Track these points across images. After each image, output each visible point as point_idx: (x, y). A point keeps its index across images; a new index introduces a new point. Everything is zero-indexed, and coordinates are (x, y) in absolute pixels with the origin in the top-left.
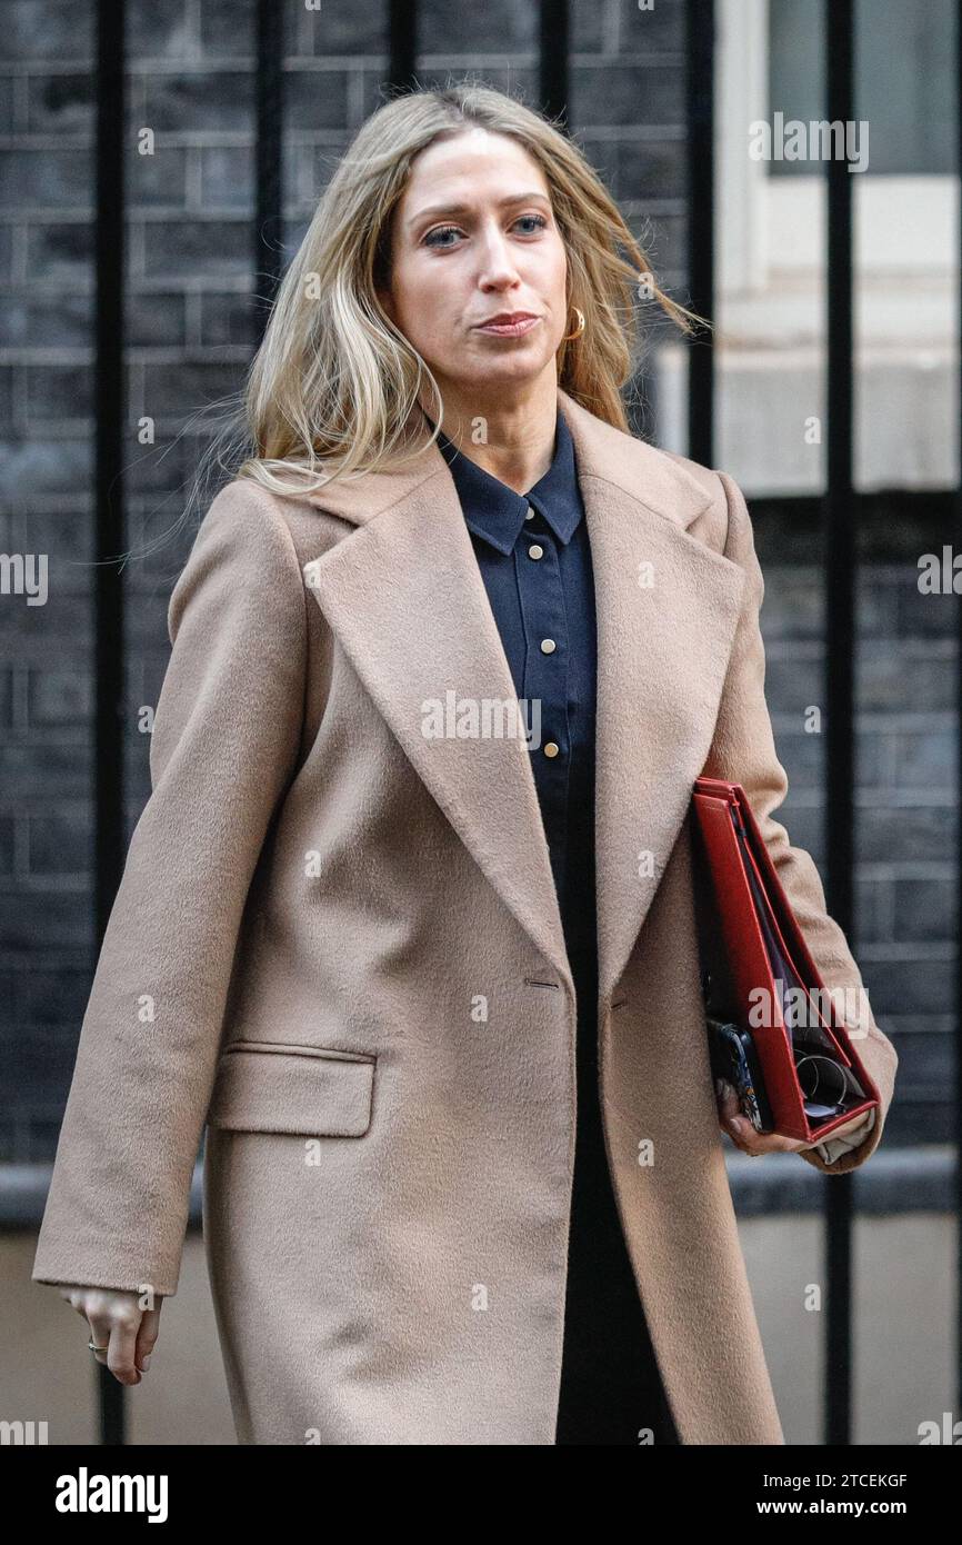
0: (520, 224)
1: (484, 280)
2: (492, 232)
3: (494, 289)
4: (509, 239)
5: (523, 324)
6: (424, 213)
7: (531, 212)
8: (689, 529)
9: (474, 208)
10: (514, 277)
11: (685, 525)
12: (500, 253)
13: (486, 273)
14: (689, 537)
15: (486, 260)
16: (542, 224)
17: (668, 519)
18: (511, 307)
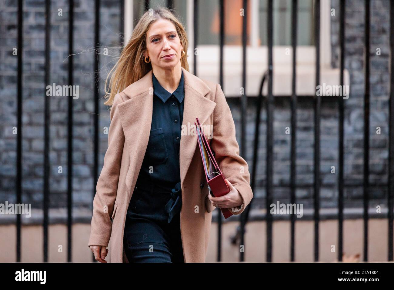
0: (170, 36)
1: (164, 49)
2: (165, 39)
3: (166, 50)
4: (168, 40)
5: (171, 56)
6: (152, 36)
7: (173, 34)
8: (205, 96)
9: (161, 35)
10: (169, 48)
11: (204, 95)
12: (166, 43)
13: (164, 47)
14: (205, 98)
15: (164, 44)
16: (175, 36)
17: (200, 94)
18: (169, 53)
